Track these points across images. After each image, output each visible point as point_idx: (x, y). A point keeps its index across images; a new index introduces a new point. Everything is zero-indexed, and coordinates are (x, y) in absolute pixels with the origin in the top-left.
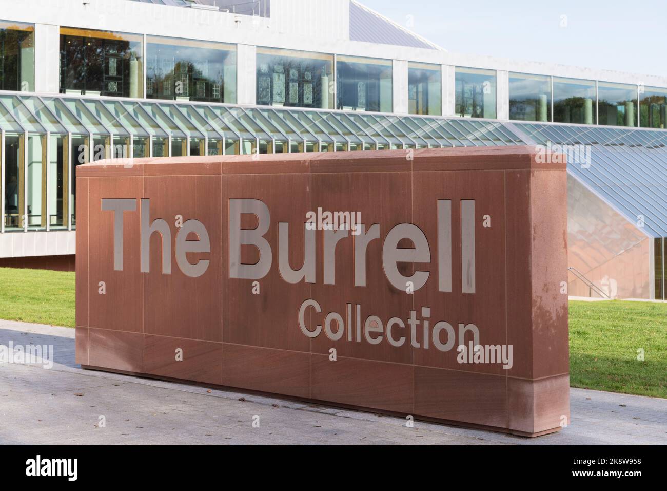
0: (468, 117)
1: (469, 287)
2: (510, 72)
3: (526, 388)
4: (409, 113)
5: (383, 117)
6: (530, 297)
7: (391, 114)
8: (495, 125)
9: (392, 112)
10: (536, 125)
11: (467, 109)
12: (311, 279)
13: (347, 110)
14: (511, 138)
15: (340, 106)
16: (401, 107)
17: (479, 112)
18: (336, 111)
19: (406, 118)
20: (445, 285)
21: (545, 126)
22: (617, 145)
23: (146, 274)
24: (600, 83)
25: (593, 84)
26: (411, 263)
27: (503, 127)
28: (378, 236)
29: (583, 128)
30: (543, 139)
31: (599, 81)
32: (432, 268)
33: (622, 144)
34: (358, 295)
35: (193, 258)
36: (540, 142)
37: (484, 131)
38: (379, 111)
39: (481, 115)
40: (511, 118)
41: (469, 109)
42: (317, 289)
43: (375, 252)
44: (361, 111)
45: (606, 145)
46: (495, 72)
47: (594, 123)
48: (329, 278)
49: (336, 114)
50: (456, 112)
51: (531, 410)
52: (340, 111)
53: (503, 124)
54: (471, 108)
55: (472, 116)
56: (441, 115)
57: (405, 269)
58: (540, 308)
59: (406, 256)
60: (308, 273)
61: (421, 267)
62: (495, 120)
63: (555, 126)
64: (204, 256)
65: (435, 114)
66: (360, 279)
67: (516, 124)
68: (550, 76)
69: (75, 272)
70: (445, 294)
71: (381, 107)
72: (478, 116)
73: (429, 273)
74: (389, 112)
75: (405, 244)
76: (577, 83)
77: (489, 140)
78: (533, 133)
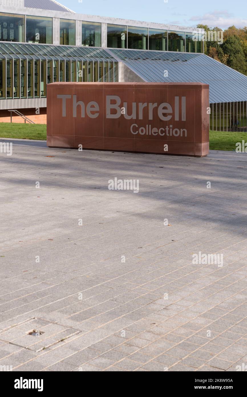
0: (87, 46)
1: (184, 119)
2: (108, 24)
3: (200, 144)
4: (60, 44)
5: (48, 46)
6: (201, 121)
7: (52, 45)
8: (100, 50)
9: (52, 44)
10: (120, 50)
11: (87, 42)
12: (135, 118)
13: (30, 43)
14: (108, 56)
15: (27, 41)
16: (57, 42)
17: (92, 43)
18: (26, 43)
19: (58, 47)
20: (177, 119)
21: (124, 50)
22: (157, 60)
23: (75, 118)
24: (150, 29)
25: (146, 30)
26: (167, 113)
27: (104, 51)
28: (157, 106)
29: (141, 51)
30: (123, 57)
31: (149, 28)
32: (173, 115)
33: (160, 59)
34: (150, 122)
35: (93, 113)
36: (122, 59)
37: (95, 52)
38: (45, 43)
39: (93, 45)
40: (108, 46)
41: (88, 42)
42: (137, 121)
43: (155, 110)
44: (37, 43)
45: (152, 60)
46: (100, 23)
47: (147, 49)
48: (141, 117)
49: (26, 44)
50: (82, 44)
51: (201, 150)
52: (27, 43)
53: (104, 49)
54: (89, 41)
55: (89, 46)
56: (75, 45)
57: (165, 115)
58: (203, 124)
59: (165, 111)
60: (134, 116)
61: (170, 114)
62: (100, 48)
63: (129, 51)
64: (97, 112)
65: (72, 45)
66: (151, 118)
67: (110, 50)
68: (127, 26)
69: (46, 115)
70: (177, 121)
71: (46, 41)
72: (92, 45)
73: (172, 116)
74: (51, 44)
75: (165, 108)
76: (139, 29)
77: (98, 57)
78: (118, 54)
